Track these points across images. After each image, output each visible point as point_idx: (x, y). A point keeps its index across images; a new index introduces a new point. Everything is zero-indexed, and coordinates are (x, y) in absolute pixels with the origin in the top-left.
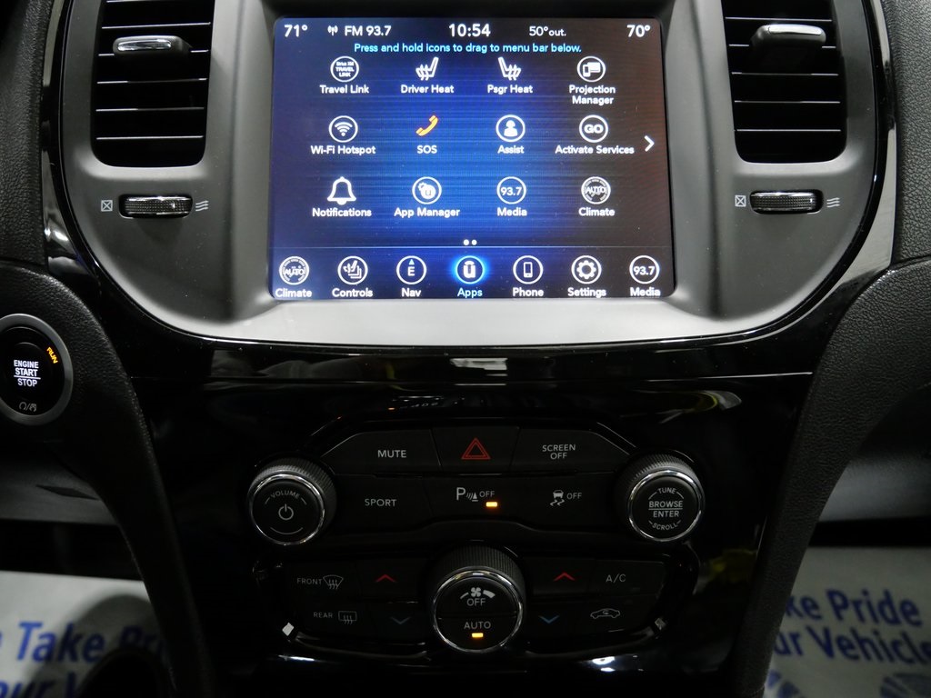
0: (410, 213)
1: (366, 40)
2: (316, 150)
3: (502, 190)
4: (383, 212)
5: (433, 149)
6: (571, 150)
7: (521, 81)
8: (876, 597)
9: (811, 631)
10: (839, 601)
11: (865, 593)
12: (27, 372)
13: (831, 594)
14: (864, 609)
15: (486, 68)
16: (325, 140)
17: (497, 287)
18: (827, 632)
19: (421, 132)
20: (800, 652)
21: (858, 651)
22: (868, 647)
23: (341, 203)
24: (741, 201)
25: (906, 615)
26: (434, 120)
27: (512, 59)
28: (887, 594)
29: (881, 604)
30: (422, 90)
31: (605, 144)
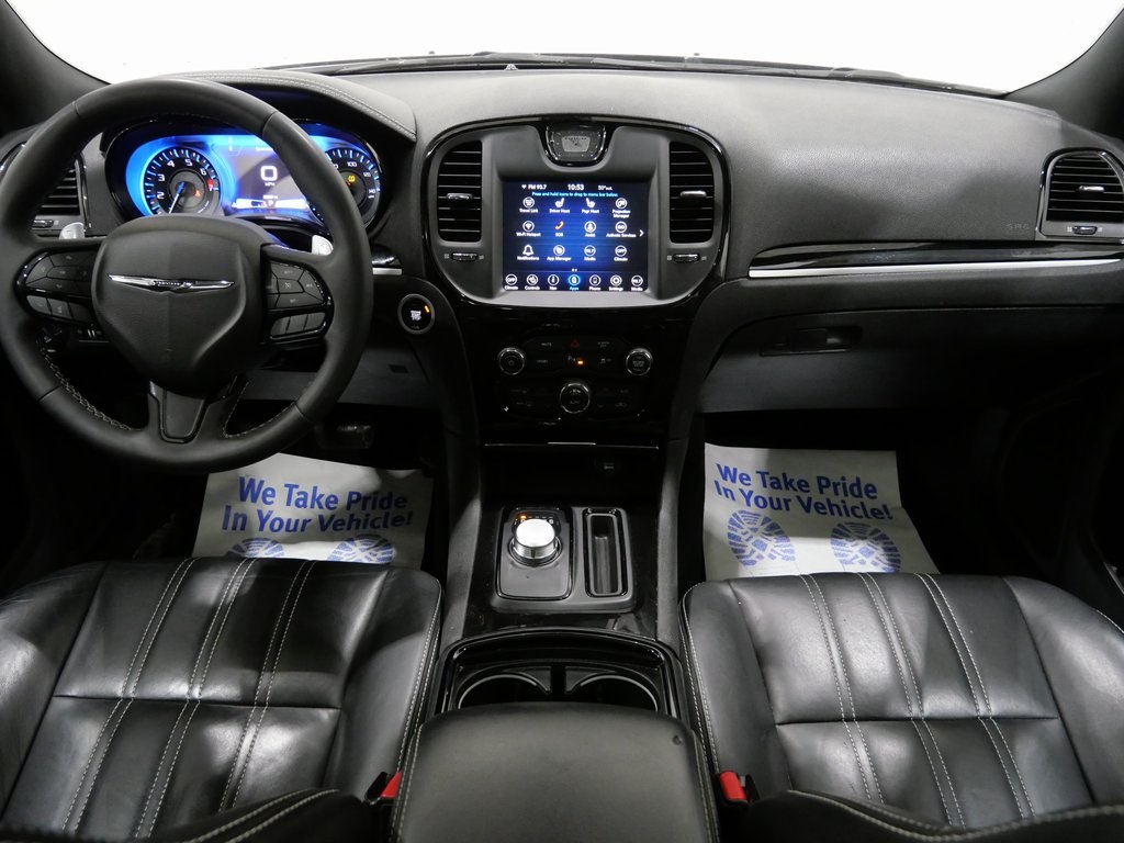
0: (553, 259)
1: (537, 191)
2: (519, 234)
3: (587, 251)
4: (543, 258)
5: (561, 235)
6: (612, 235)
7: (595, 208)
8: (850, 481)
9: (799, 498)
10: (824, 482)
11: (843, 479)
12: (416, 315)
13: (819, 479)
14: (840, 489)
15: (581, 202)
16: (522, 231)
17: (584, 287)
18: (810, 499)
19: (557, 228)
20: (788, 509)
21: (828, 511)
22: (835, 509)
23: (528, 255)
24: (670, 258)
25: (867, 492)
26: (562, 223)
27: (591, 199)
28: (858, 480)
29: (852, 486)
30: (558, 211)
31: (625, 233)
